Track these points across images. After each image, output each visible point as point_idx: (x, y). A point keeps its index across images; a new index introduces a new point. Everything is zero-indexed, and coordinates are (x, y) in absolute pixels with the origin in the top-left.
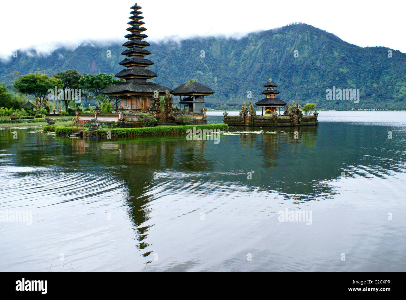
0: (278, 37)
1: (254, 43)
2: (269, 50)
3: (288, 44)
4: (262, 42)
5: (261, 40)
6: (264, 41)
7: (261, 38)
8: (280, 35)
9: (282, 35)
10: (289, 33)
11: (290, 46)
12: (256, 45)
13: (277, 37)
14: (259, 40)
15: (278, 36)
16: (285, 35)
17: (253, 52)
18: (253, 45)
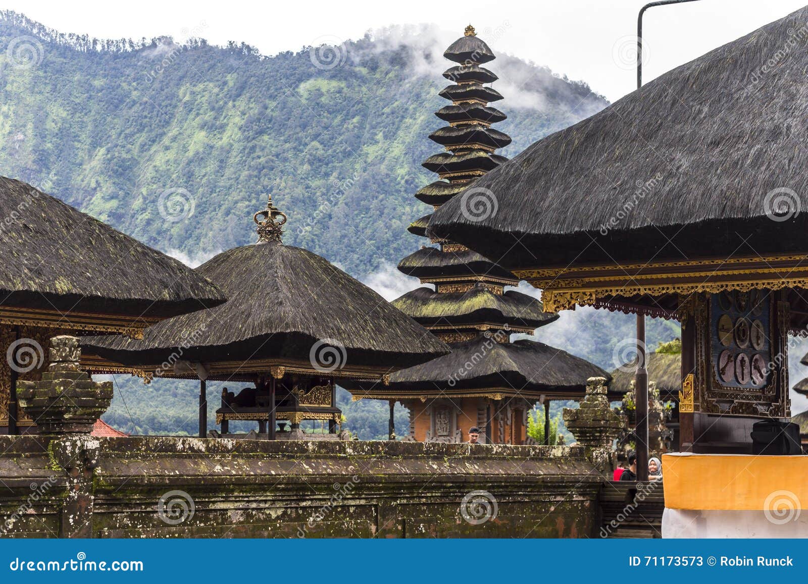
0: (322, 95)
1: (209, 116)
2: (277, 156)
3: (373, 127)
4: (243, 114)
5: (242, 103)
6: (255, 109)
7: (239, 95)
8: (334, 84)
9: (343, 84)
10: (378, 76)
11: (380, 136)
12: (214, 128)
13: (319, 93)
14: (230, 104)
15: (324, 90)
16: (355, 82)
17: (199, 159)
18: (202, 127)
